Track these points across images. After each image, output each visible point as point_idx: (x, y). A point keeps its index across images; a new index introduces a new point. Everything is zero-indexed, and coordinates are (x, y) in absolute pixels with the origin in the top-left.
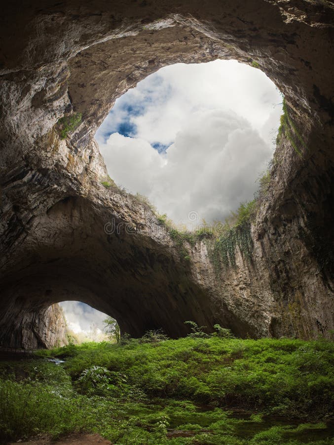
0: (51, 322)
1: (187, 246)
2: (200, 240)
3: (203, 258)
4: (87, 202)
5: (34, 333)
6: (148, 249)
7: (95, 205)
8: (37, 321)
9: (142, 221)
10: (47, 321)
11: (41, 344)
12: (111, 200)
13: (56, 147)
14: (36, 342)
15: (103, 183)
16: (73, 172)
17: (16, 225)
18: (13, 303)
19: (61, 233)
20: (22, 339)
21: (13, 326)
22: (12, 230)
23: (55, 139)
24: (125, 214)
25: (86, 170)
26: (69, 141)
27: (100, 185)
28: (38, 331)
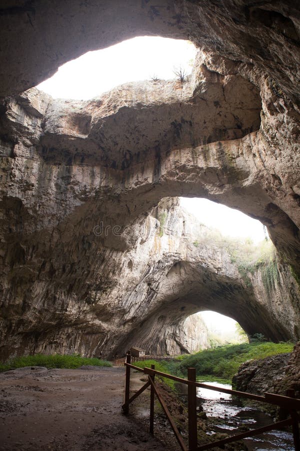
0: (190, 331)
1: (250, 275)
2: (257, 269)
4: (187, 263)
5: (176, 341)
6: (227, 283)
7: (191, 263)
8: (178, 332)
9: (220, 266)
11: (183, 350)
12: (200, 256)
13: (160, 246)
14: (178, 348)
15: (194, 243)
16: (173, 251)
17: (150, 292)
18: (156, 323)
19: (176, 285)
20: (166, 348)
21: (158, 338)
22: (149, 294)
23: (158, 241)
24: (209, 264)
25: (183, 235)
26: (166, 230)
27: (192, 246)
28: (180, 340)
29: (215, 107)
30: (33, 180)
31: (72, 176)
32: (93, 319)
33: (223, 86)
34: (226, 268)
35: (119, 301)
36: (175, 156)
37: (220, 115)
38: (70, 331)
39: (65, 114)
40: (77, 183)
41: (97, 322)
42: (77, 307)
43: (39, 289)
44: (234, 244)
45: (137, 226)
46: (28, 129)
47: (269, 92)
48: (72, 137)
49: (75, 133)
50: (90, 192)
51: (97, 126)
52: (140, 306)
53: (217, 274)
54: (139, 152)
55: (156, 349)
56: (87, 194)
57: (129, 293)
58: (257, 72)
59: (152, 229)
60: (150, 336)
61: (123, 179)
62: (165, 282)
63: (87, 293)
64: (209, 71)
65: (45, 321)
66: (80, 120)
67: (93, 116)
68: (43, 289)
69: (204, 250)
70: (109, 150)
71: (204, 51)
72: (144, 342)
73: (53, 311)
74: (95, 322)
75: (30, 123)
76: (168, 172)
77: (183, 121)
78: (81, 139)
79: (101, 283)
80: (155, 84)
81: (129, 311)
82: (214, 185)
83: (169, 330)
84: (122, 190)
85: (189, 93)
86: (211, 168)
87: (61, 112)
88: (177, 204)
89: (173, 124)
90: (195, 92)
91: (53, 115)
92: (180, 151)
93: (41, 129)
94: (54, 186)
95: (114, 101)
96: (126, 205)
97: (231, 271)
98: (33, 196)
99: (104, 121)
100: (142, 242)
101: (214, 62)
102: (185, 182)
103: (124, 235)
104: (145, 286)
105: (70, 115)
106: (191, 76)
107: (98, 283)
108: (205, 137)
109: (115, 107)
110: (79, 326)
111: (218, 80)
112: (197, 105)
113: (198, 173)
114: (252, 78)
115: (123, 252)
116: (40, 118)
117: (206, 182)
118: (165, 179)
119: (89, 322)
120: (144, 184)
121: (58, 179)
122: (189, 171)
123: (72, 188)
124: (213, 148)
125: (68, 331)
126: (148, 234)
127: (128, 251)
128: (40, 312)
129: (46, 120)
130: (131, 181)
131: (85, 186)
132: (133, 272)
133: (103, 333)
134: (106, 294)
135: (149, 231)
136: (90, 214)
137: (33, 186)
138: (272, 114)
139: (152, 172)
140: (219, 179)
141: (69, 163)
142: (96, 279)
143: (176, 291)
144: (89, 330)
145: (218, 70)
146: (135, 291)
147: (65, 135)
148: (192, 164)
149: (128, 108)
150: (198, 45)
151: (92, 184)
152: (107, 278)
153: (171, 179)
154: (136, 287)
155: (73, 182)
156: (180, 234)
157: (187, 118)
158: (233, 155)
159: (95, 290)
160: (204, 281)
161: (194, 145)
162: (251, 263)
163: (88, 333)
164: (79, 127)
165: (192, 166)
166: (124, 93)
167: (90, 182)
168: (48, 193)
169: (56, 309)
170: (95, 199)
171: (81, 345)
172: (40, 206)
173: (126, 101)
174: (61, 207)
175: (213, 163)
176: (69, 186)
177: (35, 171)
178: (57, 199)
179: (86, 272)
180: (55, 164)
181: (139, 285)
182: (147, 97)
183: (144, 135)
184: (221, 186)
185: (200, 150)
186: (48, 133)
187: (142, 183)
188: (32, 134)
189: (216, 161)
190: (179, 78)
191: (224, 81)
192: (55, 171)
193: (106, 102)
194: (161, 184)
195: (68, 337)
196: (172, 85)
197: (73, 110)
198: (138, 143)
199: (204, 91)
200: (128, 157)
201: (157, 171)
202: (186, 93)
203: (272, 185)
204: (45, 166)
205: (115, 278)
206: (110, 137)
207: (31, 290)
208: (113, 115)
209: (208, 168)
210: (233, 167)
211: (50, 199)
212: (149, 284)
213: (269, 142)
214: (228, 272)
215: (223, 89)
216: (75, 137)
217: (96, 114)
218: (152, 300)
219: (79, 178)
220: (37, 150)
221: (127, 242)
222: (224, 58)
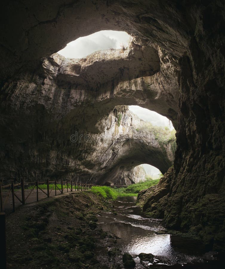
0: (136, 173)
1: (165, 146)
2: (169, 143)
3: (170, 150)
5: (130, 179)
6: (153, 150)
8: (130, 174)
9: (149, 141)
10: (134, 173)
11: (133, 183)
13: (118, 131)
14: (130, 182)
15: (137, 130)
16: (125, 133)
17: (114, 154)
18: (119, 169)
19: (127, 151)
20: (124, 181)
21: (120, 177)
22: (113, 156)
23: (117, 128)
24: (144, 140)
25: (131, 125)
26: (122, 123)
27: (135, 131)
28: (131, 178)
29: (139, 61)
30: (51, 96)
31: (71, 94)
32: (84, 168)
33: (141, 51)
34: (152, 142)
35: (97, 158)
36: (121, 85)
37: (142, 65)
38: (73, 174)
39: (69, 65)
40: (73, 98)
41: (86, 169)
42: (74, 162)
43: (53, 154)
44: (158, 130)
45: (104, 121)
46: (52, 71)
47: (161, 53)
48: (71, 75)
49: (73, 74)
50: (79, 103)
51: (83, 70)
52: (108, 161)
53: (148, 145)
54: (104, 83)
55: (119, 182)
56: (78, 103)
57: (102, 154)
58: (156, 44)
59: (113, 122)
60: (116, 176)
61: (96, 96)
62: (121, 149)
63: (80, 154)
64: (135, 44)
65: (59, 170)
66: (76, 68)
67: (82, 66)
68: (55, 155)
69: (142, 133)
70: (90, 82)
71: (132, 36)
72: (113, 179)
73: (62, 165)
74: (85, 169)
75: (53, 69)
76: (117, 93)
77: (124, 68)
78: (76, 76)
79: (87, 149)
80: (111, 51)
81: (103, 164)
82: (140, 99)
83: (126, 173)
84: (95, 102)
85: (127, 55)
86: (139, 90)
87: (68, 64)
88: (127, 109)
89: (120, 69)
90: (129, 54)
91: (64, 65)
92: (123, 82)
93: (58, 72)
94: (61, 99)
95: (92, 59)
96: (97, 110)
97: (155, 144)
98: (50, 104)
99: (87, 68)
100: (108, 129)
101: (137, 40)
102: (125, 98)
103: (97, 125)
104: (111, 151)
105: (71, 65)
106: (128, 47)
107: (85, 149)
108: (135, 75)
109: (92, 61)
110: (77, 172)
111: (140, 48)
112: (131, 60)
113: (132, 93)
114: (154, 46)
115: (97, 134)
116: (58, 66)
117: (136, 97)
118: (116, 96)
119: (81, 169)
120: (106, 99)
121: (63, 96)
122: (128, 92)
123: (70, 100)
124: (139, 80)
125: (72, 174)
126: (111, 125)
127: (100, 133)
128: (56, 166)
129: (60, 68)
130: (99, 97)
131: (77, 99)
132: (104, 144)
133: (90, 175)
134: (90, 155)
135: (111, 123)
136: (78, 114)
137: (51, 98)
138: (164, 63)
139: (110, 92)
140: (142, 96)
141: (70, 88)
142: (84, 148)
143: (127, 154)
144: (83, 173)
145: (139, 44)
146: (106, 154)
147: (68, 75)
148: (129, 88)
149: (98, 62)
150: (129, 33)
151: (80, 98)
152: (90, 147)
153: (119, 96)
154: (106, 152)
155: (71, 97)
156: (129, 125)
157: (126, 66)
158: (149, 83)
159: (84, 153)
160: (142, 149)
161: (130, 79)
162: (166, 140)
163: (82, 175)
164: (76, 71)
165: (129, 89)
166: (96, 55)
167: (79, 97)
168: (58, 103)
169: (63, 164)
170: (81, 106)
171: (79, 180)
172: (53, 109)
173: (97, 59)
174: (64, 110)
175: (139, 88)
176: (69, 99)
177: (53, 91)
178: (62, 106)
179: (76, 145)
180: (63, 88)
181: (108, 151)
182: (107, 57)
183: (106, 75)
184: (144, 100)
185: (133, 81)
186: (61, 74)
187: (105, 98)
188: (53, 74)
189: (141, 87)
190: (122, 48)
191: (142, 49)
192: (63, 92)
193: (88, 59)
194: (114, 99)
195: (73, 177)
196: (119, 51)
197: (73, 63)
198: (103, 79)
199: (133, 53)
200: (99, 85)
201: (112, 93)
202: (125, 55)
203: (169, 99)
204: (58, 89)
205: (94, 147)
206: (90, 76)
207: (49, 155)
208: (91, 65)
209: (137, 91)
210: (149, 90)
211: (59, 106)
212: (113, 150)
213: (165, 77)
214: (154, 144)
215: (142, 52)
216: (73, 76)
217: (84, 65)
218: (115, 158)
219: (74, 95)
220: (55, 82)
221: (99, 129)
222: (141, 39)
